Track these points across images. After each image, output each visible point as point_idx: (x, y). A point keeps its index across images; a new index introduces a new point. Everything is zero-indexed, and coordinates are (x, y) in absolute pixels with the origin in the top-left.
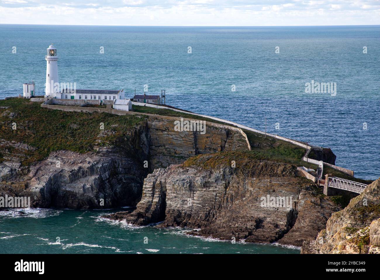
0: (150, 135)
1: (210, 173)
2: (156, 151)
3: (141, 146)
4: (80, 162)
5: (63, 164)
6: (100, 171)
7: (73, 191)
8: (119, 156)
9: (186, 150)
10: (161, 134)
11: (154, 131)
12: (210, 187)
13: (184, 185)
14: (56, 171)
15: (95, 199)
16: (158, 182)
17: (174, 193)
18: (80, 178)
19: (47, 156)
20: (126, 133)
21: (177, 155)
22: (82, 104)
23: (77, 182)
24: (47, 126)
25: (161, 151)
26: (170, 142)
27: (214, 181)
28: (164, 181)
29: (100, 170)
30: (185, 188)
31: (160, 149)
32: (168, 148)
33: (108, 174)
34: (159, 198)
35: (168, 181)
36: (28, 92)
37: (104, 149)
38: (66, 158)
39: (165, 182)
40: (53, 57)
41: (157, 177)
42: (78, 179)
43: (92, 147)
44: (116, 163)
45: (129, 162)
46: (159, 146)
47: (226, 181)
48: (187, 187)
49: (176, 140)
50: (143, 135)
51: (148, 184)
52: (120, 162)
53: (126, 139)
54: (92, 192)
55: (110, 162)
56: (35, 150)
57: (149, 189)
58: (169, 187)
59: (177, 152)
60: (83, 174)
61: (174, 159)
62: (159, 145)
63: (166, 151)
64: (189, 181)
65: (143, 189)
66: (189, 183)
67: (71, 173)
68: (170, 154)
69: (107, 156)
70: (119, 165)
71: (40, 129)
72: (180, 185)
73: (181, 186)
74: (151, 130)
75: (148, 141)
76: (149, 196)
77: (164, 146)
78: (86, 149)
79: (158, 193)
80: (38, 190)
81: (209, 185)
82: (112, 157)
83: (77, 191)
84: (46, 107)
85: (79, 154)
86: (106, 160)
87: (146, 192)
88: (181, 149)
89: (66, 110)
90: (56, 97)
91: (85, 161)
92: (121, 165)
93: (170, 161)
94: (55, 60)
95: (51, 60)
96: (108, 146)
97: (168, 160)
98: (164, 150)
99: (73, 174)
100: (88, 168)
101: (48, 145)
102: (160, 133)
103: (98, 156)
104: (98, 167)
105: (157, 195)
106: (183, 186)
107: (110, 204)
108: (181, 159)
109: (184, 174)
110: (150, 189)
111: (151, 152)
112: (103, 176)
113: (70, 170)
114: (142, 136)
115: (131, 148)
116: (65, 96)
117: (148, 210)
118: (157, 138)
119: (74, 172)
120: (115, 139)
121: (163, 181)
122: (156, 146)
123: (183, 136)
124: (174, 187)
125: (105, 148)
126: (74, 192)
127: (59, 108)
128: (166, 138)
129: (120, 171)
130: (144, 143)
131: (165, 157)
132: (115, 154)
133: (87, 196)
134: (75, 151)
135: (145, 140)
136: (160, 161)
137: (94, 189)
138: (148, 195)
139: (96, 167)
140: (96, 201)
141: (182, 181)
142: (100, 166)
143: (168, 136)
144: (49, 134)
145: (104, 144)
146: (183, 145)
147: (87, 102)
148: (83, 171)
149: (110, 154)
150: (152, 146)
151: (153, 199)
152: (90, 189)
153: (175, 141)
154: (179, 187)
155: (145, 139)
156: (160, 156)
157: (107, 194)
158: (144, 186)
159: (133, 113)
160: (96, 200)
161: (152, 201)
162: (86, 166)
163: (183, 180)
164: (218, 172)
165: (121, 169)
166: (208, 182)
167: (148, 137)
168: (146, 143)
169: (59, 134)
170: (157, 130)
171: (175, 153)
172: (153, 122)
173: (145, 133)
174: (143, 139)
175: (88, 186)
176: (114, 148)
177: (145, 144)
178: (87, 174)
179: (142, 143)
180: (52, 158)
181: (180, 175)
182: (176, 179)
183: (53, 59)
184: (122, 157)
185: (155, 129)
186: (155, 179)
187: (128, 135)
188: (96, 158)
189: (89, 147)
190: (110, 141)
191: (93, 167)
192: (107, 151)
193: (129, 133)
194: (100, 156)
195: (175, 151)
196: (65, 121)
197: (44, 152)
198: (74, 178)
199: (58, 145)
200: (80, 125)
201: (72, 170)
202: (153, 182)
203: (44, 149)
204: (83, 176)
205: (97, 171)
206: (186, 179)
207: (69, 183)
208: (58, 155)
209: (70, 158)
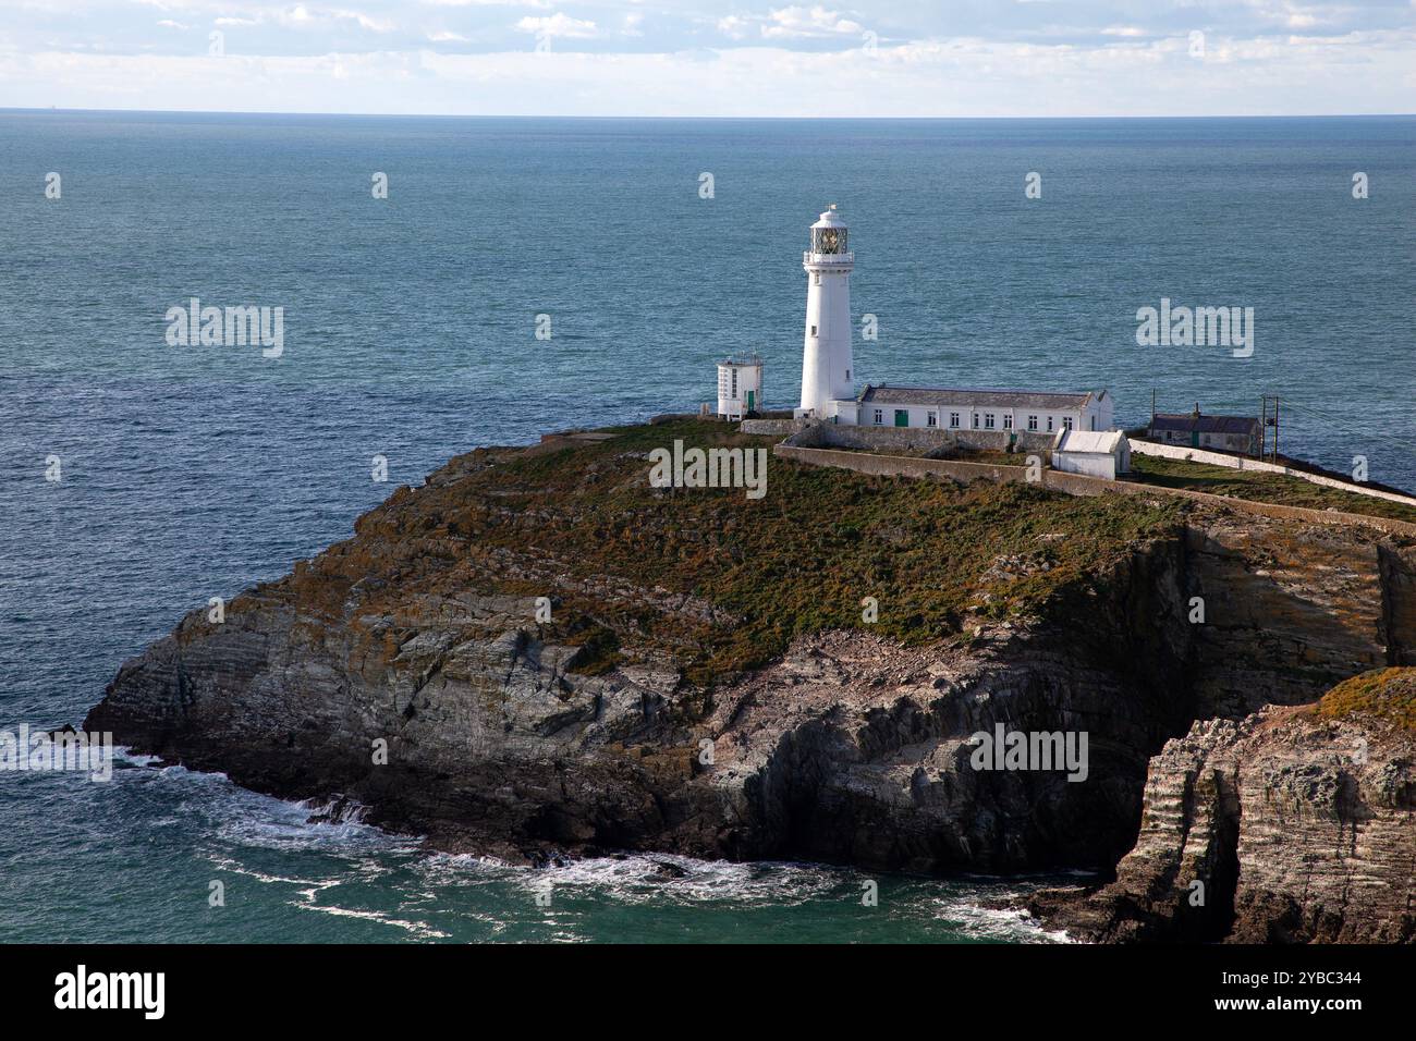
0: (1198, 580)
2: (1222, 647)
3: (1158, 623)
4: (903, 679)
5: (838, 683)
6: (980, 720)
7: (875, 796)
8: (1061, 663)
9: (1348, 649)
10: (1241, 576)
11: (1212, 564)
13: (1313, 792)
14: (810, 710)
15: (961, 832)
16: (1206, 775)
17: (1271, 823)
18: (904, 743)
19: (780, 651)
20: (1095, 570)
21: (1306, 668)
22: (937, 445)
23: (890, 759)
24: (791, 532)
25: (1241, 647)
26: (1277, 613)
28: (1233, 771)
29: (981, 713)
30: (1317, 805)
31: (1236, 641)
32: (1272, 636)
34: (1207, 841)
35: (1249, 771)
36: (734, 396)
37: (1003, 631)
38: (853, 660)
39: (1236, 775)
40: (831, 258)
41: (1205, 753)
42: (895, 747)
43: (954, 621)
44: (1049, 687)
45: (1104, 687)
46: (1235, 628)
48: (1326, 802)
49: (1305, 602)
50: (1169, 581)
51: (1163, 781)
52: (1065, 686)
53: (1092, 592)
54: (950, 802)
55: (1024, 684)
56: (739, 626)
57: (1167, 803)
58: (1249, 796)
59: (1310, 655)
60: (916, 728)
61: (1293, 682)
62: (1232, 623)
63: (1264, 651)
64: (1335, 777)
65: (1145, 799)
66: (1337, 783)
67: (867, 724)
68: (1279, 660)
69: (1014, 660)
70: (1060, 699)
71: (764, 542)
72: (1297, 790)
73: (1299, 796)
74: (1201, 558)
76: (1168, 830)
77: (1256, 628)
78: (932, 630)
79: (1204, 820)
80: (737, 783)
82: (1036, 665)
83: (889, 796)
84: (793, 455)
85: (904, 647)
86: (1006, 673)
87: (1156, 813)
88: (1324, 645)
89: (866, 471)
90: (836, 418)
91: (925, 675)
92: (1068, 697)
93: (1279, 691)
94: (839, 271)
95: (824, 271)
96: (1018, 618)
97: (1269, 688)
98: (1255, 645)
99: (874, 728)
100: (934, 705)
101: (786, 607)
102: (1238, 573)
103: (977, 657)
104: (975, 704)
105: (1200, 826)
106: (1311, 796)
107: (1022, 854)
108: (1323, 685)
109: (1318, 747)
110: (1174, 802)
111: (1199, 649)
113: (864, 708)
114: (1161, 584)
115: (1113, 630)
116: (873, 414)
117: (1160, 889)
119: (879, 716)
120: (1048, 591)
121: (1228, 770)
122: (1221, 628)
123: (1335, 589)
124: (1271, 797)
125: (1007, 625)
126: (879, 797)
127: (844, 461)
128: (1264, 596)
129: (1066, 721)
130: (1170, 609)
131: (1256, 672)
132: (1047, 654)
133: (930, 816)
134: (890, 634)
135: (1173, 600)
136: (1237, 688)
137: (958, 791)
138: (1163, 826)
139: (967, 704)
140: (963, 839)
141: (1306, 774)
142: (982, 697)
144: (793, 564)
145: (1002, 613)
146: (1335, 625)
147: (958, 441)
148: (916, 718)
149: (1027, 653)
150: (1207, 624)
151: (1184, 842)
152: (941, 791)
153: (1299, 607)
154: (1294, 800)
155: (1175, 596)
156: (1234, 668)
158: (1149, 789)
159: (1133, 488)
160: (963, 835)
162: (927, 694)
163: (1314, 771)
167: (1190, 589)
168: (1178, 611)
169: (834, 564)
170: (1226, 559)
171: (1302, 658)
172: (1213, 529)
173: (1175, 570)
174: (1167, 594)
175: (932, 778)
176: (1043, 626)
177: (1173, 618)
178: (930, 730)
179: (1161, 613)
180: (799, 658)
181: (1298, 750)
182: (1281, 766)
183: (833, 268)
184: (1073, 666)
185: (1215, 555)
186: (1193, 760)
187: (1104, 575)
188: (969, 664)
189: (944, 620)
190: (1028, 599)
191: (953, 699)
192: (1014, 637)
193: (1107, 567)
194: (983, 656)
195: (1299, 649)
196: (861, 515)
197: (771, 633)
198: (879, 744)
199: (826, 610)
200: (917, 529)
201: (873, 710)
202: (1186, 772)
203: (771, 622)
204: (916, 736)
205: (972, 718)
206: (1323, 766)
207: (861, 762)
208: (822, 648)
209: (866, 660)
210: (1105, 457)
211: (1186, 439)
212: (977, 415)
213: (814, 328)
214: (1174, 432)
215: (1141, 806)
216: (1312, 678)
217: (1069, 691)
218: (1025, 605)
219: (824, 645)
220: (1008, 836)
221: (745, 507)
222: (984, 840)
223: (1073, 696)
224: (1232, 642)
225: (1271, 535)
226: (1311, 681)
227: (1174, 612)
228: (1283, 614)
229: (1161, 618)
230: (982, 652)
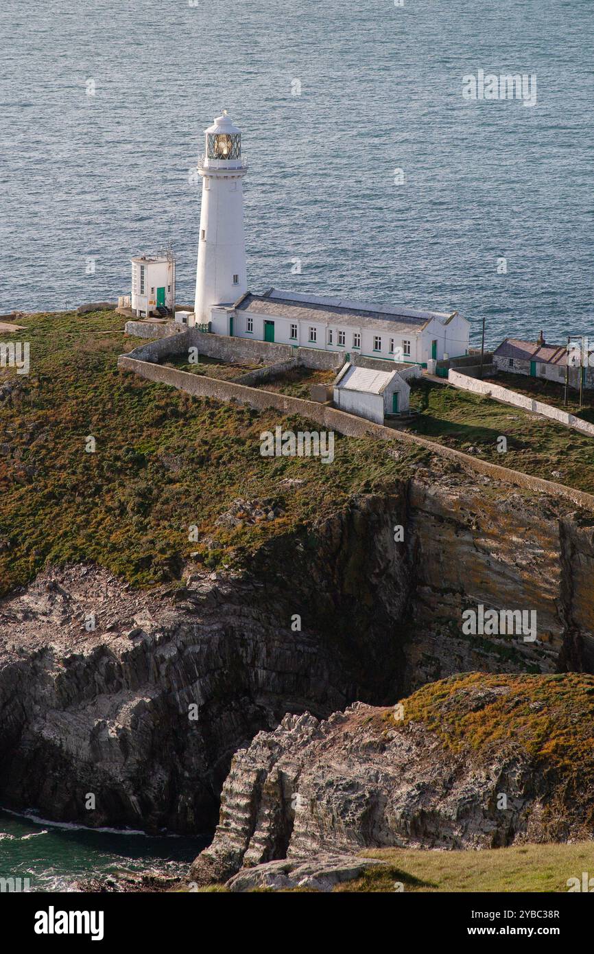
0: (418, 537)
1: (455, 772)
2: (433, 609)
3: (374, 581)
4: (108, 626)
5: (58, 623)
6: (166, 676)
7: (61, 745)
8: (259, 620)
10: (450, 540)
11: (430, 524)
12: (438, 838)
13: (346, 810)
14: (21, 651)
15: (131, 792)
16: (271, 777)
17: (313, 836)
18: (101, 692)
19: (26, 582)
20: (310, 524)
23: (84, 709)
25: (448, 611)
26: (478, 581)
27: (454, 817)
28: (294, 775)
29: (168, 669)
30: (347, 825)
31: (445, 604)
32: (473, 603)
33: (202, 688)
34: (263, 848)
35: (305, 779)
36: (142, 292)
37: (207, 584)
38: (82, 598)
39: (296, 779)
40: (219, 164)
41: (281, 753)
42: (93, 695)
43: (176, 565)
44: (244, 644)
45: (300, 647)
46: (447, 591)
47: (498, 826)
48: (354, 823)
49: (499, 573)
51: (240, 778)
52: (261, 645)
53: (300, 548)
54: (126, 758)
55: (216, 639)
56: (1, 552)
57: (238, 801)
58: (299, 803)
60: (109, 680)
61: (483, 656)
62: (445, 585)
64: (368, 795)
65: (222, 794)
66: (367, 803)
67: (65, 670)
69: (211, 615)
70: (255, 657)
72: (334, 806)
73: (335, 813)
74: (420, 517)
75: (406, 561)
76: (236, 831)
77: (463, 593)
78: (155, 573)
79: (265, 825)
81: (433, 830)
82: (233, 621)
83: (73, 749)
84: (132, 368)
85: (127, 590)
86: (199, 629)
87: (230, 811)
90: (210, 323)
91: (128, 623)
92: (263, 654)
93: (469, 662)
94: (226, 177)
95: (211, 176)
96: (226, 570)
97: (462, 658)
99: (71, 674)
100: (124, 656)
101: (48, 535)
102: (448, 535)
103: (178, 608)
104: (162, 657)
105: (262, 831)
106: (343, 813)
107: (191, 817)
108: (506, 661)
109: (367, 760)
110: (243, 802)
111: (415, 609)
112: (178, 698)
113: (66, 654)
114: (379, 541)
115: (318, 587)
116: (245, 324)
118: (438, 555)
119: (77, 663)
120: (259, 544)
121: (290, 773)
122: (434, 589)
123: (524, 563)
124: (315, 810)
125: (213, 576)
126: (64, 748)
127: (170, 378)
128: (469, 562)
129: (260, 680)
130: (387, 568)
132: (246, 610)
133: (105, 773)
134: (121, 574)
135: (391, 558)
136: (436, 655)
137: (133, 748)
138: (233, 825)
139: (155, 658)
140: (133, 798)
141: (345, 789)
142: (170, 652)
143: (474, 552)
144: (74, 488)
146: (522, 599)
147: (299, 359)
148: (109, 668)
149: (225, 607)
150: (424, 584)
151: (247, 845)
152: (117, 748)
153: (495, 577)
154: (330, 816)
155: (394, 554)
156: (439, 633)
157: (187, 774)
158: (226, 785)
160: (134, 794)
161: (243, 852)
162: (122, 644)
163: (352, 786)
164: (484, 774)
165: (262, 673)
166: (434, 815)
168: (395, 569)
169: (108, 491)
170: (440, 519)
172: (435, 486)
174: (386, 551)
175: (112, 733)
176: (246, 580)
177: (389, 576)
178: (123, 681)
179: (377, 571)
180: (36, 591)
181: (351, 761)
182: (329, 777)
183: (219, 175)
184: (270, 624)
185: (432, 514)
186: (268, 758)
187: (316, 530)
188: (169, 615)
189: (166, 565)
190: (242, 549)
191: (145, 652)
192: (215, 591)
193: (320, 522)
194: (183, 609)
196: (157, 439)
197: (25, 562)
198: (76, 690)
199: (79, 541)
200: (192, 460)
201: (73, 657)
202: (258, 771)
203: (29, 549)
204: (110, 686)
205: (159, 673)
206: (361, 782)
207: (57, 708)
208: (61, 582)
209: (92, 599)
210: (375, 397)
211: (527, 368)
212: (331, 332)
213: (204, 231)
214: (515, 360)
215: (218, 802)
217: (265, 649)
218: (236, 556)
219: (63, 580)
220: (181, 797)
221: (61, 422)
222: (153, 800)
223: (269, 654)
225: (477, 500)
226: (498, 656)
227: (391, 570)
228: (482, 583)
229: (378, 576)
230: (183, 604)
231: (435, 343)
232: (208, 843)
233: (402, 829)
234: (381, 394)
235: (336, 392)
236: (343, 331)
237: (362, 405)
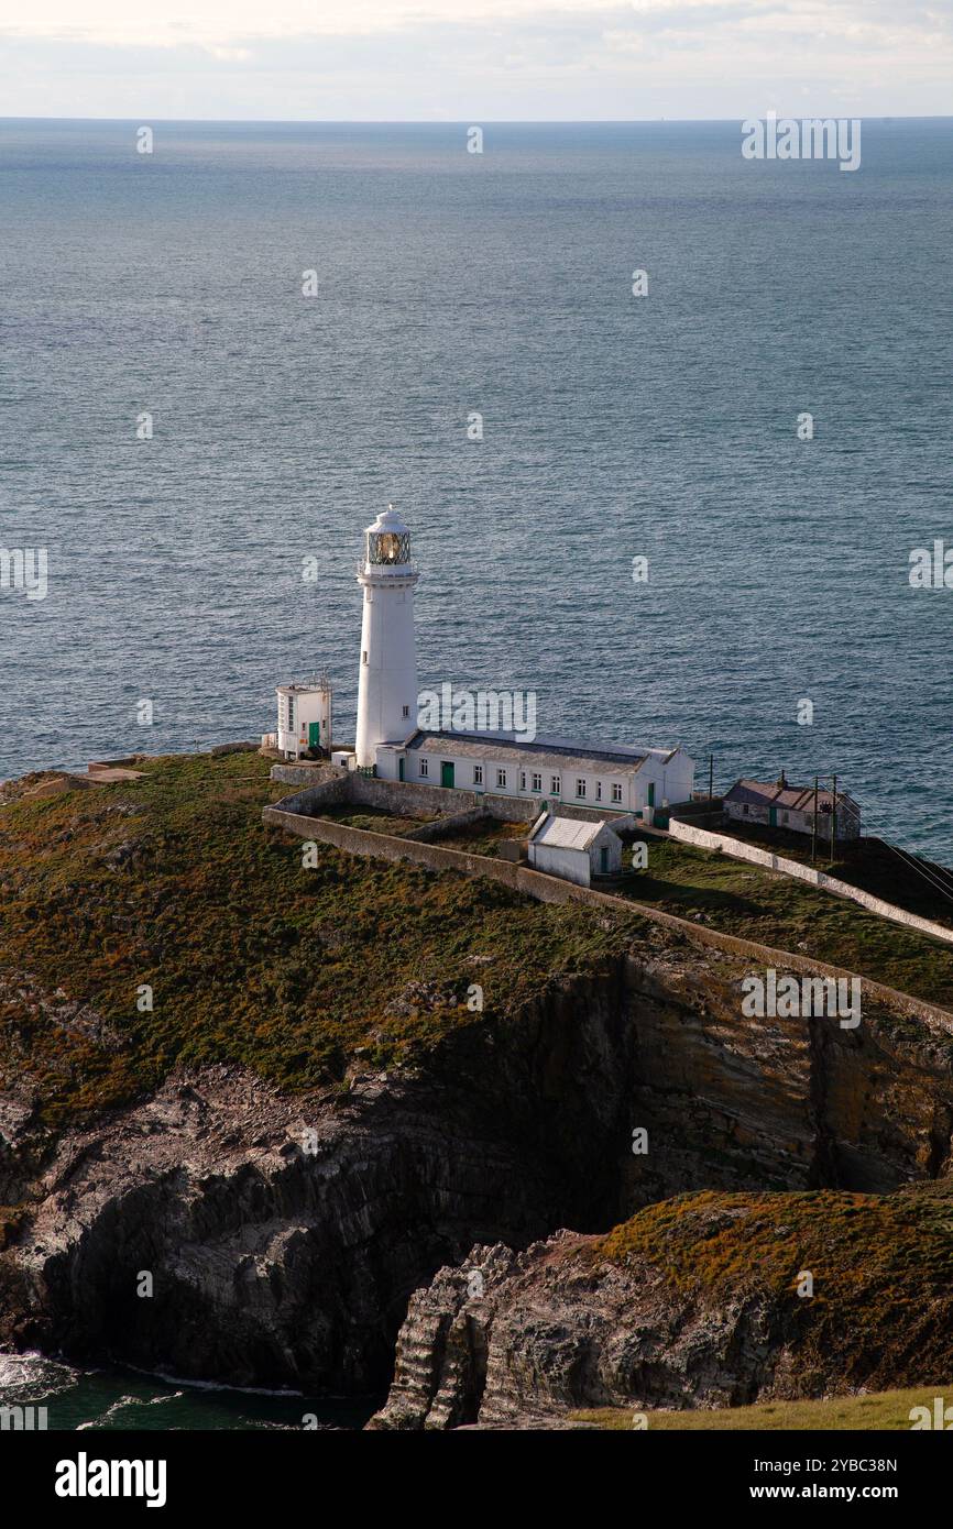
0: (635, 1026)
1: (684, 1313)
2: (654, 1114)
3: (581, 1080)
4: (255, 1140)
5: (193, 1136)
6: (327, 1200)
7: (199, 1286)
8: (439, 1129)
9: (779, 1133)
10: (674, 1028)
11: (649, 1009)
12: (664, 1394)
13: (550, 1362)
14: (148, 1171)
15: (285, 1343)
16: (458, 1323)
17: (511, 1395)
18: (247, 1221)
19: (145, 1092)
20: (501, 1012)
21: (734, 1152)
22: (465, 811)
23: (225, 1241)
25: (672, 1116)
26: (709, 1078)
27: (683, 1370)
28: (486, 1320)
29: (328, 1192)
30: (552, 1380)
31: (669, 1108)
32: (704, 1107)
33: (370, 1215)
34: (449, 1410)
35: (500, 1325)
36: (291, 729)
37: (375, 1087)
38: (222, 1106)
39: (489, 1324)
41: (469, 1292)
42: (237, 1225)
43: (337, 1064)
44: (422, 1159)
45: (491, 1163)
46: (670, 1091)
47: (737, 1379)
48: (560, 1377)
49: (734, 1069)
50: (595, 1026)
51: (419, 1325)
52: (442, 1160)
53: (490, 1040)
54: (279, 1302)
55: (387, 1155)
56: (121, 1050)
57: (417, 1353)
58: (495, 1357)
59: (739, 1136)
60: (255, 1206)
61: (716, 1170)
62: (668, 1084)
63: (694, 1124)
64: (577, 1344)
65: (397, 1344)
66: (576, 1354)
67: (202, 1194)
68: (706, 1139)
69: (381, 1124)
70: (436, 1175)
72: (535, 1357)
73: (537, 1367)
74: (637, 1000)
75: (619, 1056)
76: (415, 1389)
77: (691, 1094)
78: (312, 1074)
79: (451, 1382)
80: (41, 1262)
81: (657, 1385)
82: (406, 1130)
83: (214, 1291)
84: (280, 822)
85: (277, 1095)
86: (366, 1141)
87: (407, 1365)
88: (755, 1124)
90: (375, 766)
91: (279, 1136)
92: (446, 1173)
93: (699, 1178)
94: (392, 586)
95: (374, 586)
96: (399, 1069)
97: (690, 1174)
98: (686, 1116)
99: (210, 1200)
100: (275, 1176)
101: (180, 1028)
102: (673, 1023)
103: (341, 1117)
104: (322, 1177)
105: (447, 1389)
106: (546, 1368)
107: (359, 1374)
108: (745, 1176)
109: (575, 1301)
110: (424, 1354)
111: (632, 1114)
112: (341, 1227)
113: (203, 1174)
114: (586, 1030)
115: (512, 1089)
116: (418, 765)
118: (659, 1047)
119: (217, 1186)
120: (439, 1037)
121: (481, 1317)
122: (656, 1089)
123: (765, 1055)
124: (512, 1363)
125: (383, 1077)
126: (203, 1290)
128: (697, 1055)
129: (443, 1203)
130: (596, 1064)
131: (681, 1151)
132: (423, 1118)
133: (254, 1320)
134: (270, 1075)
135: (601, 1052)
137: (288, 1289)
138: (412, 1382)
139: (313, 1178)
140: (288, 1351)
141: (548, 1337)
142: (331, 1171)
143: (703, 1042)
144: (211, 970)
145: (385, 1060)
146: (763, 1100)
147: (485, 808)
148: (257, 1191)
149: (398, 1115)
150: (643, 1083)
151: (429, 1408)
152: (267, 1290)
153: (729, 1073)
154: (531, 1370)
155: (605, 1047)
157: (354, 1321)
158: (402, 1333)
160: (289, 1346)
161: (424, 1416)
162: (272, 1161)
163: (558, 1333)
164: (719, 1316)
165: (444, 1195)
166: (659, 1367)
167: (625, 1038)
168: (606, 1065)
169: (253, 974)
170: (662, 1004)
171: (731, 1139)
172: (654, 962)
173: (606, 1014)
174: (594, 1044)
175: (261, 1272)
176: (424, 1080)
177: (600, 1074)
178: (273, 1207)
179: (585, 1067)
180: (166, 1097)
181: (555, 1301)
182: (529, 1322)
183: (383, 583)
184: (453, 1135)
185: (652, 998)
186: (454, 1299)
187: (508, 1018)
188: (331, 1123)
189: (324, 1064)
190: (417, 1043)
191: (300, 1171)
192: (386, 1094)
193: (513, 1009)
194: (346, 1117)
195: (728, 1126)
196: (311, 909)
197: (151, 1062)
198: (216, 1220)
199: (218, 1036)
200: (355, 935)
201: (212, 1178)
202: (440, 1316)
203: (156, 1046)
204: (258, 1214)
205: (318, 1197)
206: (569, 1327)
207: (193, 1242)
208: (197, 1087)
210: (579, 854)
211: (764, 815)
212: (524, 774)
213: (366, 653)
214: (751, 806)
215: (393, 1354)
216: (736, 1167)
217: (447, 1166)
218: (411, 1051)
219: (198, 1083)
220: (347, 1349)
221: (193, 890)
222: (312, 1352)
223: (452, 1172)
224: (665, 1109)
225: (707, 979)
226: (735, 1170)
227: (602, 1067)
228: (714, 1080)
229: (585, 1073)
230: (346, 1112)
231: (652, 786)
232: (381, 1405)
233: (619, 1385)
234: (586, 850)
235: (531, 848)
236: (538, 773)
237: (562, 864)
